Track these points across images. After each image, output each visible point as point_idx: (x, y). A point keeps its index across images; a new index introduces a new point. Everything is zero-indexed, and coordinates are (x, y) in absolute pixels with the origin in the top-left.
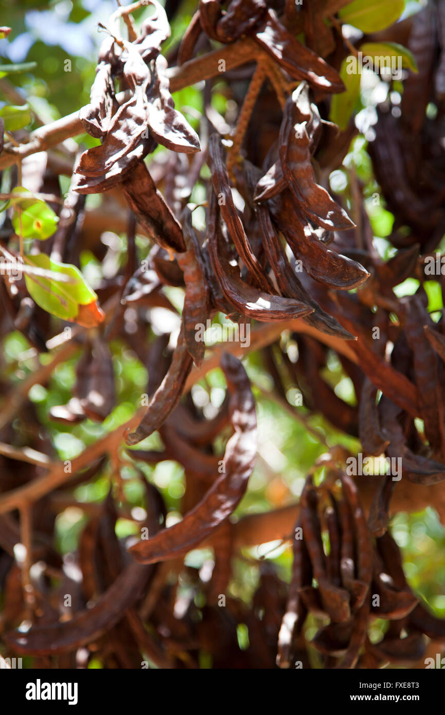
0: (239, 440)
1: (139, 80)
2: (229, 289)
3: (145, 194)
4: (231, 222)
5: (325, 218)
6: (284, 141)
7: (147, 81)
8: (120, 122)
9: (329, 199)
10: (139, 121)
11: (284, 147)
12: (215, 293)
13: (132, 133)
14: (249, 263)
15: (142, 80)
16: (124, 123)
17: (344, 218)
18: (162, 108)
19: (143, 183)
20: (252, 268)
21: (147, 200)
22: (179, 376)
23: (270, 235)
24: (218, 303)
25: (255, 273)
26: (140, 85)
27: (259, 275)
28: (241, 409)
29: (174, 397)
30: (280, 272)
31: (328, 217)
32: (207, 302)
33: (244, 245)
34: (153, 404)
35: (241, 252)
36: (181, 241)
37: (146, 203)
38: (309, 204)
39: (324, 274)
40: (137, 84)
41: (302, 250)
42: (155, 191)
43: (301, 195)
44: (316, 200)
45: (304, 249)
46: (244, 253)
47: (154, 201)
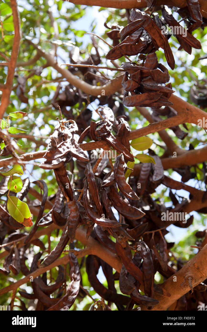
0: (73, 283)
1: (69, 137)
2: (90, 213)
3: (63, 176)
4: (94, 190)
5: (129, 194)
6: (116, 167)
7: (71, 138)
8: (62, 146)
9: (130, 189)
10: (68, 148)
11: (116, 169)
12: (81, 217)
13: (65, 150)
14: (98, 205)
15: (70, 137)
16: (63, 147)
17: (135, 195)
18: (75, 148)
19: (63, 172)
20: (99, 208)
21: (63, 178)
22: (62, 246)
23: (106, 198)
24: (83, 220)
25: (100, 209)
26: (69, 138)
27: (101, 211)
28: (75, 272)
29: (59, 253)
30: (109, 211)
31: (130, 194)
32: (78, 219)
33: (98, 198)
34: (50, 255)
35: (96, 201)
36: (72, 196)
37: (63, 179)
38: (123, 188)
39: (126, 213)
40: (68, 138)
41: (118, 205)
42: (67, 176)
43: (121, 185)
44: (126, 188)
45: (119, 205)
46: (97, 201)
47: (66, 179)
